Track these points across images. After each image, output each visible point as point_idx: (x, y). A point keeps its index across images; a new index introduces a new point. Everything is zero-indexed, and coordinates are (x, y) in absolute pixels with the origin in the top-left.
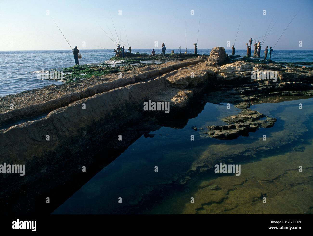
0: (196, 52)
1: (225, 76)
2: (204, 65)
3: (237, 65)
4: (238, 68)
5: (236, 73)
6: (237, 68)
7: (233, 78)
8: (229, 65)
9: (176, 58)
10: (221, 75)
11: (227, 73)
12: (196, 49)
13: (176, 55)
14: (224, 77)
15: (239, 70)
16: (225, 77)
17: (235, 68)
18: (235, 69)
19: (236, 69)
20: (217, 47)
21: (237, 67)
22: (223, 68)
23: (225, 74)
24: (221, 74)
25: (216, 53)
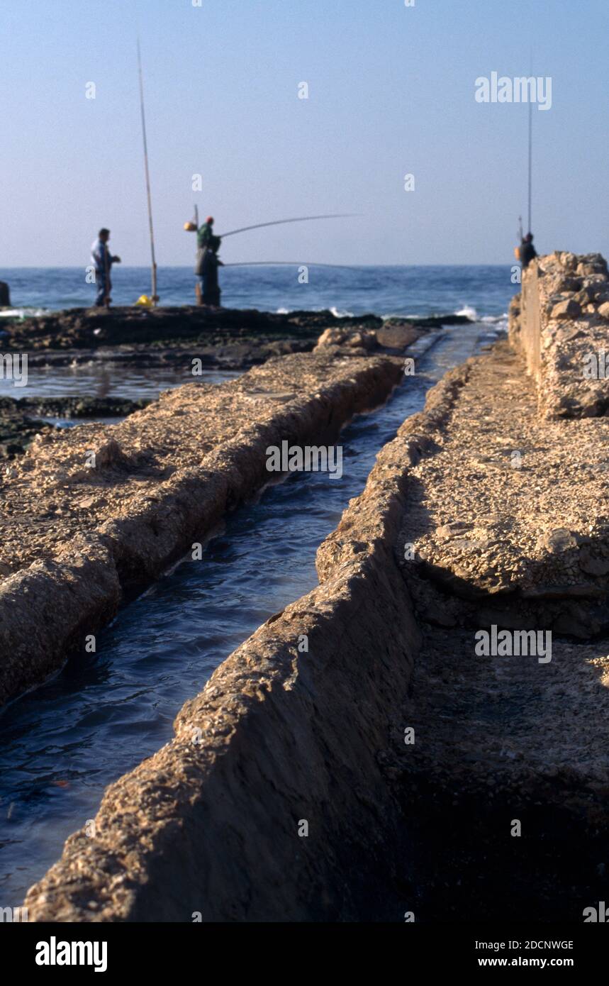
0: (211, 291)
2: (548, 411)
9: (78, 344)
12: (209, 266)
13: (71, 325)
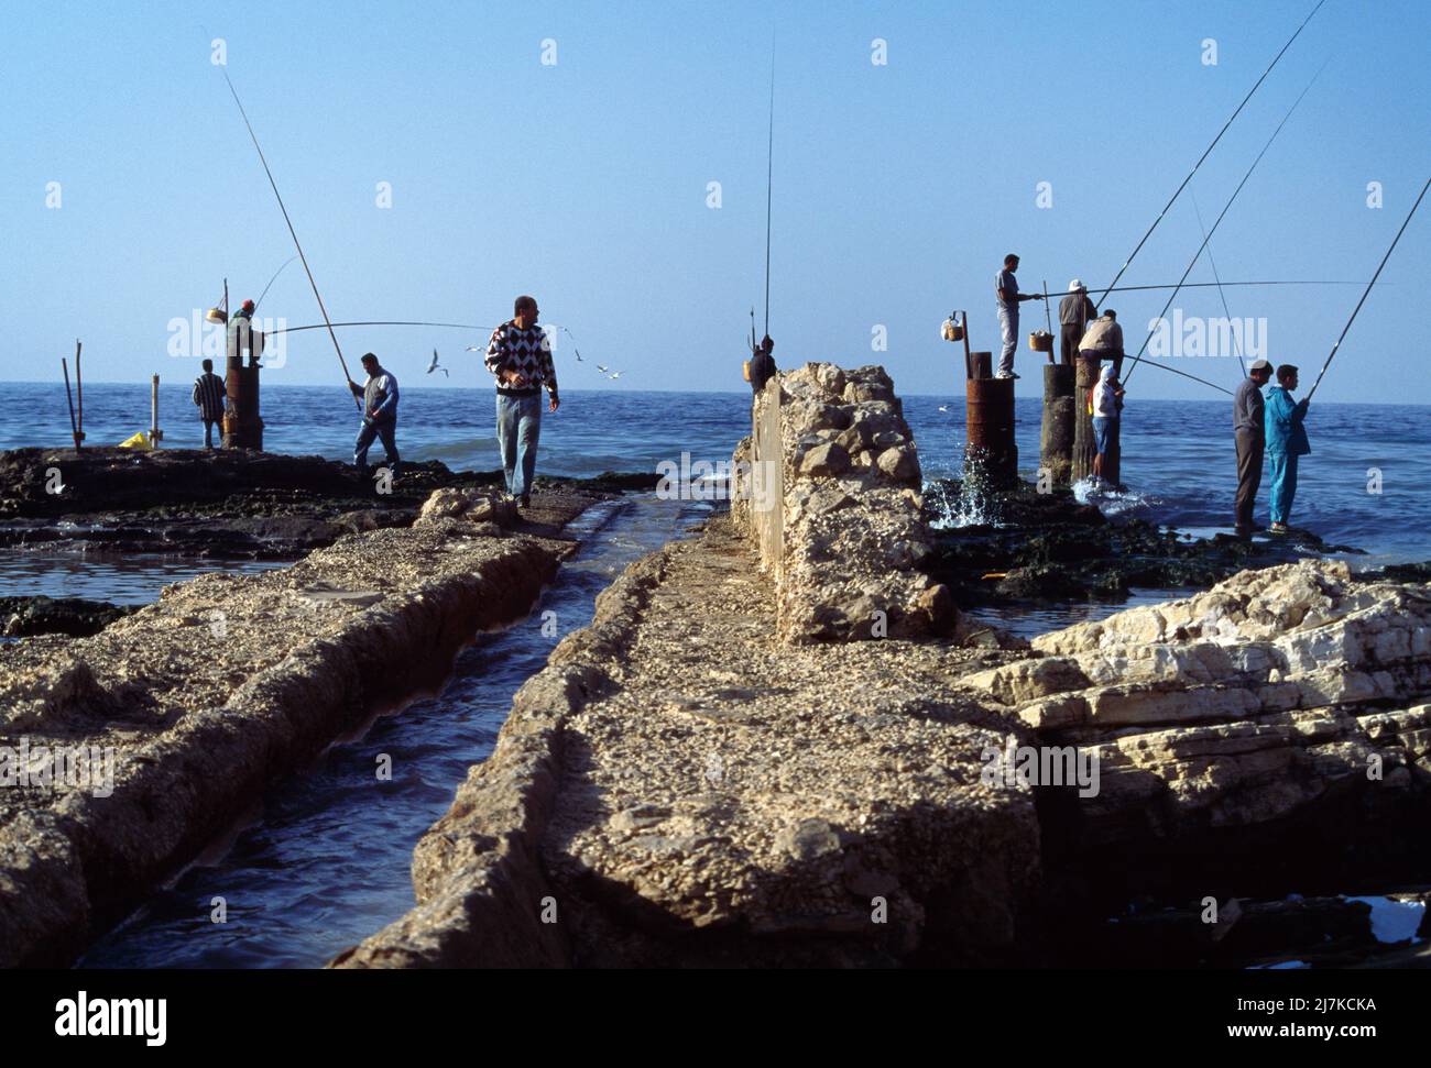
1: (1193, 773)
2: (794, 629)
3: (1290, 619)
4: (1308, 662)
5: (1306, 726)
6: (1293, 657)
7: (1293, 792)
8: (1163, 623)
10: (1122, 758)
11: (1215, 736)
14: (1174, 784)
15: (1328, 677)
16: (1192, 790)
17: (1266, 654)
18: (1274, 675)
19: (1284, 667)
20: (841, 375)
21: (1301, 645)
22: (1121, 665)
23: (1192, 753)
24: (1122, 743)
25: (876, 450)
